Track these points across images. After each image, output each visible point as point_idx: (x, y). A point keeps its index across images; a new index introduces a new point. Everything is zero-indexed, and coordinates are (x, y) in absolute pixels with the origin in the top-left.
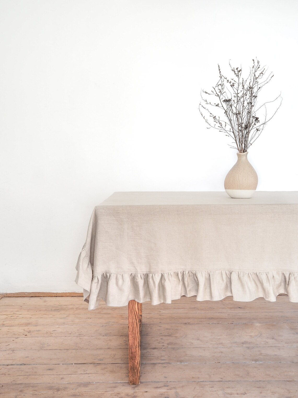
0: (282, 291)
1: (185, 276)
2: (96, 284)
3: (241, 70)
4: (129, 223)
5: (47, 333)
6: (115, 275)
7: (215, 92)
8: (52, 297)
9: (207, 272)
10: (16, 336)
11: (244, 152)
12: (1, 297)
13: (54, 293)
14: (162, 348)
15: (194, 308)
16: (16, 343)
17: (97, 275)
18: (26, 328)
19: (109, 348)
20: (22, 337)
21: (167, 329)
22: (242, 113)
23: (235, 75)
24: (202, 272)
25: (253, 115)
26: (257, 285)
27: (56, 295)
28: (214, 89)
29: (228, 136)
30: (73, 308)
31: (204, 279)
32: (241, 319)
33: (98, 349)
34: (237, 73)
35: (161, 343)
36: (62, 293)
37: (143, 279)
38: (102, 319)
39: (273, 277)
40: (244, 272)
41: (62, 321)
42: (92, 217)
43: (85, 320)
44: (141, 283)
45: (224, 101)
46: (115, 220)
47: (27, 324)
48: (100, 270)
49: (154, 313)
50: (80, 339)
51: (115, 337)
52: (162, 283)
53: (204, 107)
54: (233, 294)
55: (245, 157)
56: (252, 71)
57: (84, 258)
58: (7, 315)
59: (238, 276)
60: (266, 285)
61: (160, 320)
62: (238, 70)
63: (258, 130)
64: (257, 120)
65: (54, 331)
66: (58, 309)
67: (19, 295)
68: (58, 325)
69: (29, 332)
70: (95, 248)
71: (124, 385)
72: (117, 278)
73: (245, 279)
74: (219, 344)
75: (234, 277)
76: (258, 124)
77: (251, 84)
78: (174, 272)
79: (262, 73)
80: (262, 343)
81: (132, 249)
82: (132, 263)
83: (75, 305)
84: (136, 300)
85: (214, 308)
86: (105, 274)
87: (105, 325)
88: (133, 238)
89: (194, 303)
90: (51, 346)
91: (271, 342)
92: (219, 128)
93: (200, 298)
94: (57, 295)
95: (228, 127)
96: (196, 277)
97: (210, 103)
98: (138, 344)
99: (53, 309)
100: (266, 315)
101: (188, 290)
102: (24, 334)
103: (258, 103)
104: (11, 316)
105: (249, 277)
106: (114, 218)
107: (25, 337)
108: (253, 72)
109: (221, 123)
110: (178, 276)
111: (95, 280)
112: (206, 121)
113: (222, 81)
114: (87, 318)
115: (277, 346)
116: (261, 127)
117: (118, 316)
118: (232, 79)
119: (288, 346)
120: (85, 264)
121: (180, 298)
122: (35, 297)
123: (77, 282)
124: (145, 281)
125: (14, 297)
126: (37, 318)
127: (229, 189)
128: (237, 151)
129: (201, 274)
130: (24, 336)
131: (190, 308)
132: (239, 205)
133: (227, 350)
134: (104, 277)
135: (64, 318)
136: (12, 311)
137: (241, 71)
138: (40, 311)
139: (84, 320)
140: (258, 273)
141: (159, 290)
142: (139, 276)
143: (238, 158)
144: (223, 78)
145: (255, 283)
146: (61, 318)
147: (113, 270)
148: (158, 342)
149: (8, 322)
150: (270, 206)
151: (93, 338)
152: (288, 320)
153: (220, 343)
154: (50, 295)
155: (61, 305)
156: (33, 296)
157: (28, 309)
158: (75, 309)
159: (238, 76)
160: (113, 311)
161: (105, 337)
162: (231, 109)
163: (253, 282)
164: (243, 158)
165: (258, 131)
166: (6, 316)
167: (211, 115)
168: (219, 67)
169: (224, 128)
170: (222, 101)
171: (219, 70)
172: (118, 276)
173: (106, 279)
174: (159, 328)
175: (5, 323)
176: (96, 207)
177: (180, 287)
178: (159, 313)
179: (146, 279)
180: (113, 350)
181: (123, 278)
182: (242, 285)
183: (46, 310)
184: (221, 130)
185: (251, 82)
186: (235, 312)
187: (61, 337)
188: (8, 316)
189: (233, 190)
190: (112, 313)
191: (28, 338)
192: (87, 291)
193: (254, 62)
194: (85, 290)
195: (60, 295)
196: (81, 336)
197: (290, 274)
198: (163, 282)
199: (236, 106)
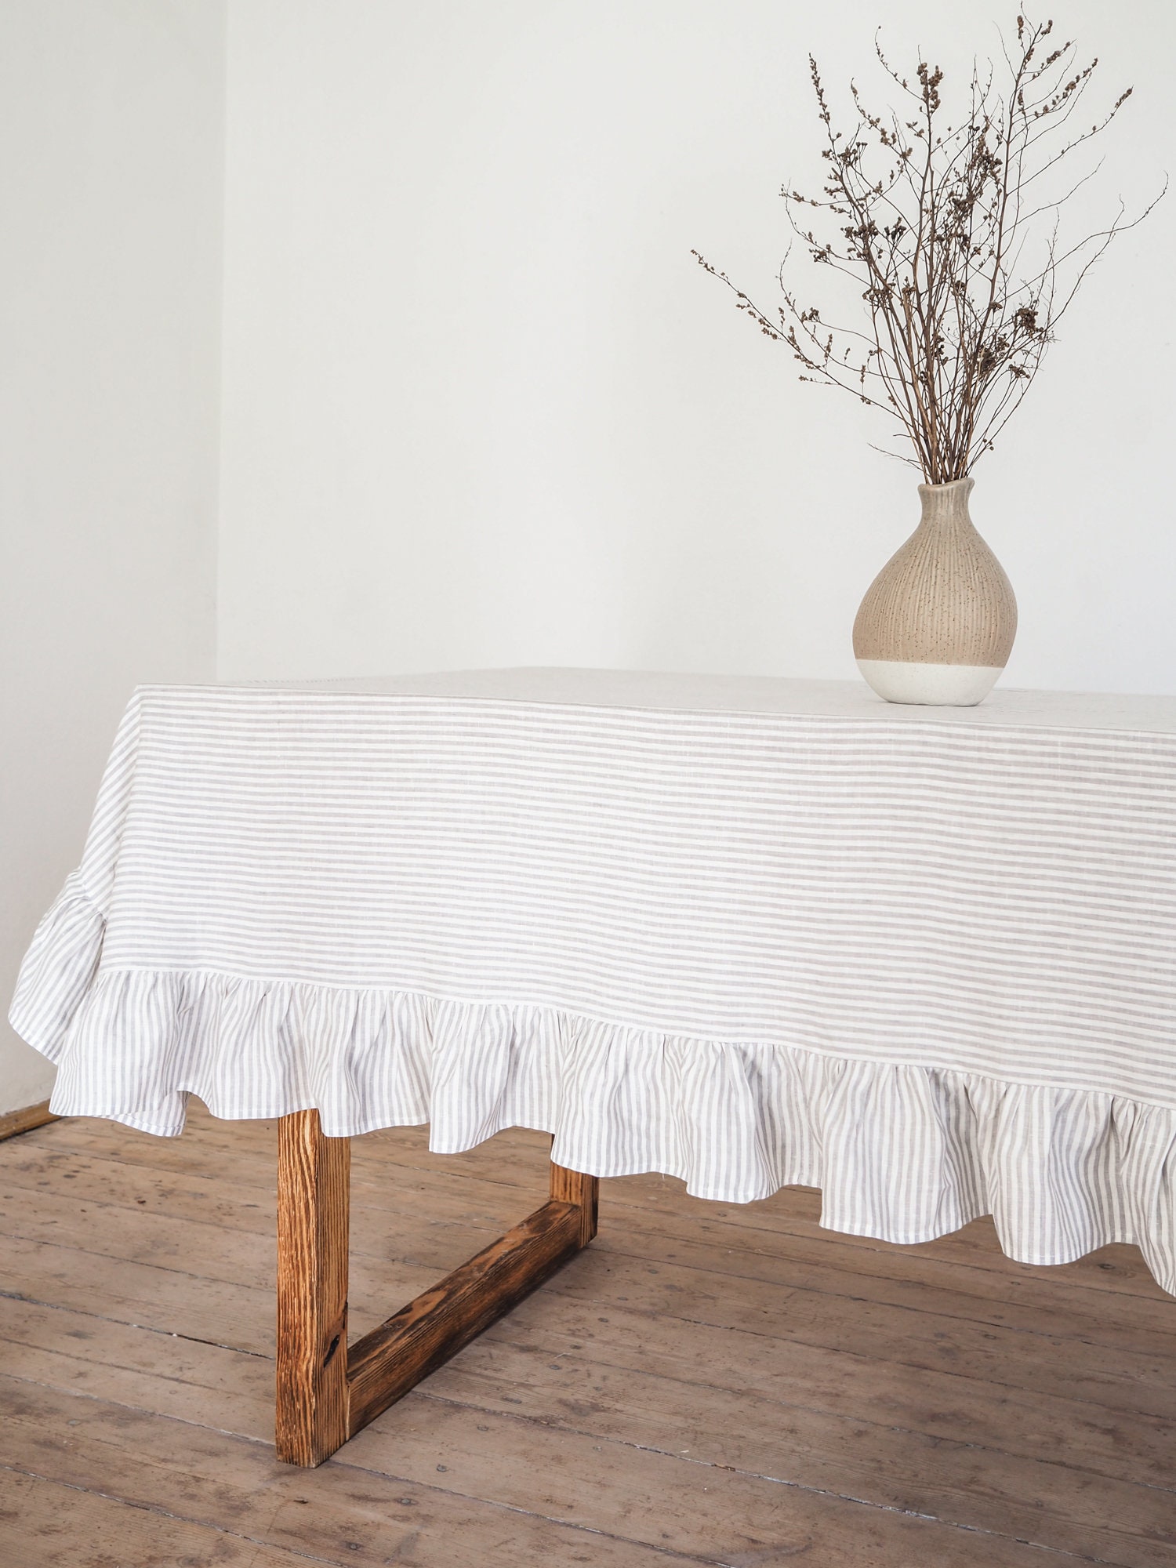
5: (217, 1209)
10: (109, 1200)
16: (84, 1220)
20: (120, 1206)
63: (1017, 373)
69: (167, 1193)
71: (253, 1456)
90: (176, 1254)
107: (130, 1208)
130: (132, 1203)
143: (925, 508)
165: (1022, 380)
168: (814, 67)
171: (817, 82)
187: (247, 1231)
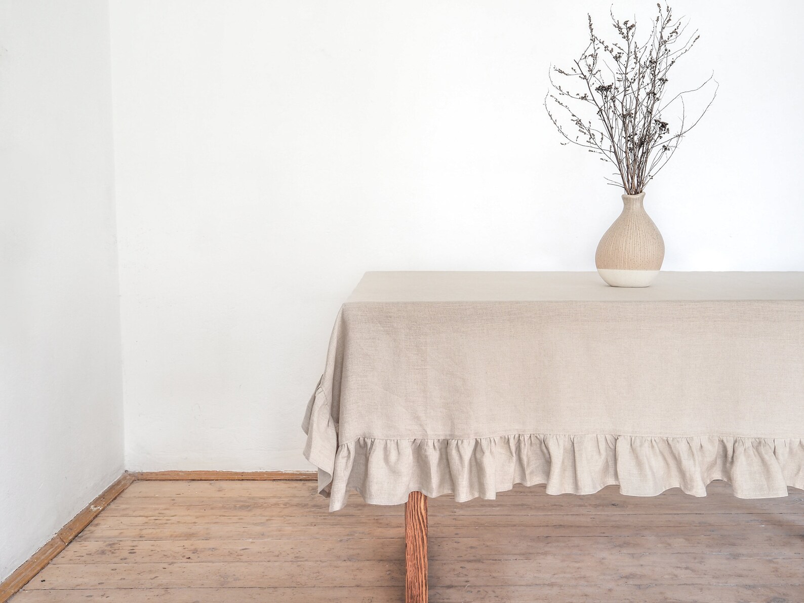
0: (717, 475)
1: (522, 445)
2: (344, 461)
3: (633, 26)
4: (411, 337)
5: (230, 554)
6: (383, 442)
7: (578, 71)
8: (234, 480)
9: (567, 436)
10: (170, 560)
11: (636, 193)
12: (131, 481)
13: (236, 474)
14: (464, 586)
15: (522, 505)
16: (171, 573)
17: (347, 442)
18: (187, 543)
19: (358, 586)
20: (181, 561)
21: (472, 547)
22: (636, 113)
23: (621, 35)
24: (558, 437)
25: (657, 118)
26: (667, 464)
27: (241, 477)
28: (578, 64)
29: (605, 161)
30: (278, 504)
31: (562, 451)
32: (618, 527)
33: (336, 587)
34: (625, 31)
35: (463, 577)
36: (253, 473)
37: (438, 449)
38: (338, 526)
39: (702, 446)
40: (642, 437)
41: (258, 529)
42: (337, 324)
43: (305, 527)
44: (433, 457)
45: (598, 89)
46: (384, 331)
47: (189, 536)
48: (352, 431)
49: (442, 515)
50: (298, 566)
51: (367, 563)
52: (476, 459)
53: (559, 102)
54: (620, 480)
55: (638, 204)
56: (655, 27)
57: (321, 407)
58: (147, 517)
59: (630, 445)
60: (687, 463)
61: (456, 529)
62: (628, 26)
63: (665, 149)
64: (663, 129)
65: (245, 550)
66: (248, 505)
67: (167, 476)
68: (250, 538)
69: (195, 551)
70: (342, 387)
72: (385, 447)
73: (645, 451)
74: (579, 578)
75: (623, 448)
76: (666, 137)
77: (654, 55)
78: (501, 437)
79: (675, 32)
80: (666, 577)
81: (417, 389)
82: (417, 418)
83: (281, 497)
84: (424, 492)
85: (562, 506)
86: (362, 439)
87: (346, 538)
88: (419, 367)
89: (521, 494)
90: (240, 580)
91: (683, 575)
92: (589, 144)
93: (553, 490)
94: (243, 477)
95: (607, 143)
96: (546, 447)
97: (567, 93)
98: (425, 579)
99: (238, 506)
100: (669, 521)
101: (527, 472)
102: (184, 554)
103: (667, 93)
104: (155, 520)
105: (653, 447)
106: (382, 328)
107: (187, 562)
108: (659, 29)
109: (593, 134)
110: (509, 445)
111: (343, 452)
112: (560, 130)
113: (596, 49)
114: (308, 525)
115: (696, 584)
116: (673, 143)
117: (369, 520)
118: (616, 45)
119: (718, 583)
120: (322, 418)
121: (511, 488)
122: (198, 480)
123: (309, 456)
124: (441, 454)
125: (156, 480)
126: (208, 523)
127: (606, 267)
128: (623, 191)
129: (555, 441)
130: (185, 560)
131: (514, 505)
132: (635, 302)
133: (597, 591)
134: (360, 446)
135: (261, 523)
136: (155, 509)
137: (634, 29)
138: (212, 509)
139: (303, 527)
140: (672, 439)
141: (471, 471)
142: (430, 443)
143: (625, 204)
144: (597, 42)
145: (665, 459)
146: (255, 524)
147: (378, 433)
148: (456, 573)
149: (151, 531)
150: (696, 304)
151: (324, 564)
152: (713, 531)
153: (581, 577)
154: (228, 476)
155: (253, 498)
156: (195, 478)
157: (188, 504)
158: (282, 506)
159: (626, 37)
160: (360, 510)
161: (349, 563)
162: (612, 105)
163: (660, 458)
164: (636, 206)
165: (667, 151)
166: (145, 519)
167: (574, 118)
168: (590, 19)
169: (599, 144)
170: (593, 88)
171: (591, 25)
172: (388, 444)
173: (364, 449)
174: (455, 545)
175: (144, 532)
176: (344, 305)
177: (512, 467)
178: (452, 514)
179: (443, 450)
180: (368, 589)
181: (398, 448)
182: (639, 464)
183: (223, 507)
184: (591, 149)
185: (654, 50)
186: (606, 513)
187: (259, 561)
188: (149, 518)
189: (615, 270)
190: (358, 515)
191: (193, 564)
192: (327, 473)
193: (660, 10)
194: (324, 473)
195: (250, 477)
196: (301, 560)
197: (735, 442)
198: (478, 456)
199: (623, 100)
